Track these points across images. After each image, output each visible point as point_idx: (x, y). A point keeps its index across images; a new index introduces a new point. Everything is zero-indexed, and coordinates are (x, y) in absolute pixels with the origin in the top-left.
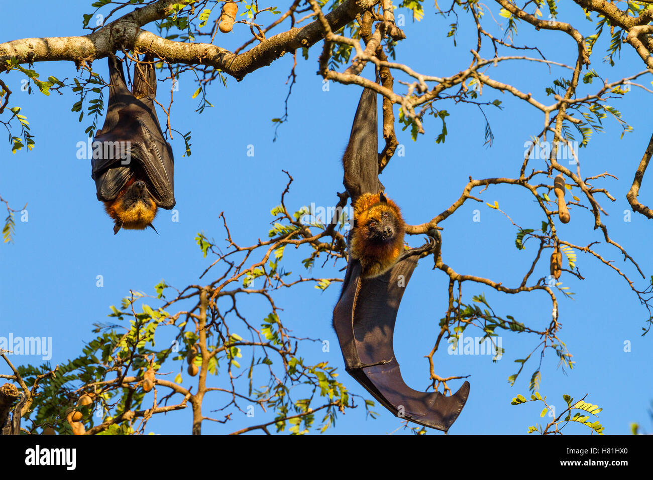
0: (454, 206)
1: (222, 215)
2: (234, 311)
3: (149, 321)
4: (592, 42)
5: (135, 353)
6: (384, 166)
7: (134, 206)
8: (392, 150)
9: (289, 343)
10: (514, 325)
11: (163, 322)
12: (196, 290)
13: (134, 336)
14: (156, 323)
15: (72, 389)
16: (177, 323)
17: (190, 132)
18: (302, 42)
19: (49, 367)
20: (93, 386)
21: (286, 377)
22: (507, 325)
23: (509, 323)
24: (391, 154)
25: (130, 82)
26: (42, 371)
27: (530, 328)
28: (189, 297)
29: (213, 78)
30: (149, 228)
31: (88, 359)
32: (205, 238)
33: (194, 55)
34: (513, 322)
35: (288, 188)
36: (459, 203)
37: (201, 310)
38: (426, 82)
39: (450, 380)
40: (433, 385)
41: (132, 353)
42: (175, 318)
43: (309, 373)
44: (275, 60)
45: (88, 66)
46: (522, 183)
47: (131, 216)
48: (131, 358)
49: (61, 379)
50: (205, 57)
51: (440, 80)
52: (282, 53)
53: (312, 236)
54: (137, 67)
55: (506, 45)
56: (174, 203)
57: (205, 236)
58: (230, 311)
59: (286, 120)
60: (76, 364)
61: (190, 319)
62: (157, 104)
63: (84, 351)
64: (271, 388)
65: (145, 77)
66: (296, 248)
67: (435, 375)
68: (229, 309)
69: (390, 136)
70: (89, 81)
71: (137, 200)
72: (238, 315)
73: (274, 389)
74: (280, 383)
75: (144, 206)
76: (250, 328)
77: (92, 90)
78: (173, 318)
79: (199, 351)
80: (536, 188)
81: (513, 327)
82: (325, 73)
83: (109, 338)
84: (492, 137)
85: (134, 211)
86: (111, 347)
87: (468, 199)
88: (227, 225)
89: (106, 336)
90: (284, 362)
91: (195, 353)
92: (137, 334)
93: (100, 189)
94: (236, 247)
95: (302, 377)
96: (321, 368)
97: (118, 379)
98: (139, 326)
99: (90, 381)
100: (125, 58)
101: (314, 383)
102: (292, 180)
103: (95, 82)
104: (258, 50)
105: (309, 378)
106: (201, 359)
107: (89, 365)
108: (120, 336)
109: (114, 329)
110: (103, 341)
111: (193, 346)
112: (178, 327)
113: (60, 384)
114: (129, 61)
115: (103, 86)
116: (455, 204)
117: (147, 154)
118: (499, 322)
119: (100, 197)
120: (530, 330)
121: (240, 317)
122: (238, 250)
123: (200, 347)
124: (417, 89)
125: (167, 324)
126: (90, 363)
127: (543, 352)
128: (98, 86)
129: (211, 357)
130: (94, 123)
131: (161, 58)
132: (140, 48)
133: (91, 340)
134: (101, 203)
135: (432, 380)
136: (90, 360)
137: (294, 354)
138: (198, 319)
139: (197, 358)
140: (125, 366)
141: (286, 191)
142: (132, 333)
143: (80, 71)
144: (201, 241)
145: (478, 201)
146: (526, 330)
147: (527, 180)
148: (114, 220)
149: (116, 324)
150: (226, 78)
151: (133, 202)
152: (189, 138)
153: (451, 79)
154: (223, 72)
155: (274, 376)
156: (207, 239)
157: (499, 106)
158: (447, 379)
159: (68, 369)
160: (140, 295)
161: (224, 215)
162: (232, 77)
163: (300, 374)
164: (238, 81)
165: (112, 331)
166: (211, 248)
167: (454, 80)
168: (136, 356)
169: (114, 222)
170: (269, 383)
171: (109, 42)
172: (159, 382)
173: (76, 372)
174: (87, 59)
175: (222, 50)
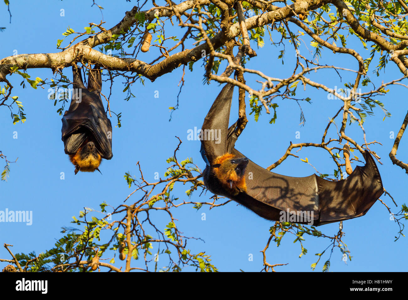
0: (281, 160)
1: (138, 163)
2: (148, 221)
3: (95, 227)
4: (368, 62)
5: (86, 247)
6: (239, 135)
7: (87, 158)
8: (244, 125)
9: (181, 240)
10: (315, 232)
11: (104, 227)
12: (124, 208)
13: (87, 236)
14: (100, 227)
15: (48, 268)
16: (113, 228)
17: (121, 113)
18: (192, 58)
19: (34, 254)
20: (61, 267)
21: (179, 261)
22: (311, 232)
23: (312, 231)
24: (243, 128)
25: (85, 81)
26: (30, 257)
27: (325, 234)
28: (120, 212)
29: (134, 81)
30: (96, 171)
31: (58, 249)
32: (130, 176)
33: (125, 66)
34: (315, 230)
35: (178, 147)
36: (284, 158)
37: (127, 220)
38: (273, 81)
39: (275, 266)
40: (265, 269)
41: (85, 246)
42: (112, 225)
43: (193, 259)
44: (175, 69)
45: (60, 71)
46: (322, 146)
47: (86, 164)
48: (85, 250)
49: (42, 262)
50: (132, 67)
51: (281, 80)
52: (179, 65)
53: (193, 177)
54: (90, 73)
55: (314, 64)
56: (112, 156)
57: (130, 175)
58: (145, 221)
59: (177, 108)
60: (51, 253)
61: (121, 226)
62: (102, 95)
63: (56, 245)
64: (170, 268)
65: (95, 79)
66: (184, 184)
67: (266, 263)
68: (145, 219)
69: (243, 116)
70: (60, 81)
71: (89, 154)
72: (150, 223)
73: (172, 268)
74: (176, 265)
75: (93, 158)
76: (158, 231)
77: (62, 86)
78: (110, 225)
79: (127, 245)
80: (332, 149)
81: (314, 234)
82: (210, 76)
83: (71, 237)
84: (305, 120)
85: (87, 160)
86: (72, 243)
87: (289, 156)
88: (141, 169)
89: (69, 235)
90: (178, 252)
91: (124, 246)
92: (88, 234)
93: (67, 147)
94: (146, 183)
95: (189, 261)
96: (201, 256)
97: (77, 262)
98: (90, 229)
99: (59, 263)
100: (83, 67)
101: (196, 265)
102: (181, 142)
103: (64, 81)
104: (164, 63)
105: (194, 262)
106: (127, 250)
107: (59, 254)
108: (78, 235)
109: (74, 232)
110: (67, 239)
111: (122, 242)
112: (113, 230)
113: (41, 265)
114: (85, 68)
115: (68, 84)
116: (281, 158)
117: (95, 126)
118: (306, 230)
119: (66, 152)
120: (325, 235)
121: (152, 225)
122: (147, 185)
123: (127, 243)
124: (267, 86)
125: (107, 228)
126: (59, 253)
127: (332, 249)
128: (65, 84)
129: (133, 249)
130: (63, 107)
131: (105, 67)
132: (92, 61)
133: (60, 238)
134: (67, 156)
135: (265, 266)
136: (59, 250)
137: (184, 247)
138: (125, 225)
139: (125, 249)
140: (81, 254)
141: (177, 149)
142: (86, 234)
143: (55, 74)
144: (127, 178)
145: (296, 157)
146: (322, 236)
147: (326, 145)
148: (75, 166)
149: (76, 228)
150: (144, 80)
151: (87, 155)
152: (120, 116)
153: (288, 80)
154: (143, 76)
155: (172, 260)
156: (131, 177)
157: (309, 101)
158: (274, 265)
159: (46, 256)
160: (91, 210)
161: (139, 163)
162: (148, 79)
163: (188, 260)
164: (152, 82)
165: (73, 232)
166: (134, 182)
167: (289, 80)
168: (88, 248)
169: (75, 167)
170: (169, 265)
171: (73, 57)
172: (101, 264)
173: (51, 258)
174: (60, 67)
175: (142, 63)
